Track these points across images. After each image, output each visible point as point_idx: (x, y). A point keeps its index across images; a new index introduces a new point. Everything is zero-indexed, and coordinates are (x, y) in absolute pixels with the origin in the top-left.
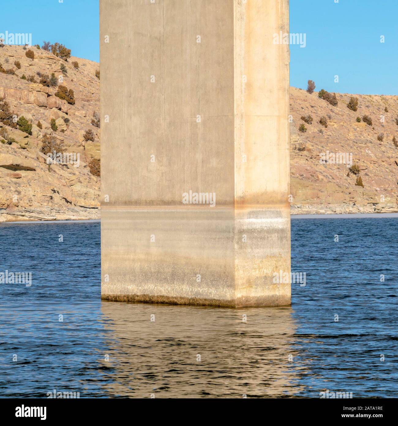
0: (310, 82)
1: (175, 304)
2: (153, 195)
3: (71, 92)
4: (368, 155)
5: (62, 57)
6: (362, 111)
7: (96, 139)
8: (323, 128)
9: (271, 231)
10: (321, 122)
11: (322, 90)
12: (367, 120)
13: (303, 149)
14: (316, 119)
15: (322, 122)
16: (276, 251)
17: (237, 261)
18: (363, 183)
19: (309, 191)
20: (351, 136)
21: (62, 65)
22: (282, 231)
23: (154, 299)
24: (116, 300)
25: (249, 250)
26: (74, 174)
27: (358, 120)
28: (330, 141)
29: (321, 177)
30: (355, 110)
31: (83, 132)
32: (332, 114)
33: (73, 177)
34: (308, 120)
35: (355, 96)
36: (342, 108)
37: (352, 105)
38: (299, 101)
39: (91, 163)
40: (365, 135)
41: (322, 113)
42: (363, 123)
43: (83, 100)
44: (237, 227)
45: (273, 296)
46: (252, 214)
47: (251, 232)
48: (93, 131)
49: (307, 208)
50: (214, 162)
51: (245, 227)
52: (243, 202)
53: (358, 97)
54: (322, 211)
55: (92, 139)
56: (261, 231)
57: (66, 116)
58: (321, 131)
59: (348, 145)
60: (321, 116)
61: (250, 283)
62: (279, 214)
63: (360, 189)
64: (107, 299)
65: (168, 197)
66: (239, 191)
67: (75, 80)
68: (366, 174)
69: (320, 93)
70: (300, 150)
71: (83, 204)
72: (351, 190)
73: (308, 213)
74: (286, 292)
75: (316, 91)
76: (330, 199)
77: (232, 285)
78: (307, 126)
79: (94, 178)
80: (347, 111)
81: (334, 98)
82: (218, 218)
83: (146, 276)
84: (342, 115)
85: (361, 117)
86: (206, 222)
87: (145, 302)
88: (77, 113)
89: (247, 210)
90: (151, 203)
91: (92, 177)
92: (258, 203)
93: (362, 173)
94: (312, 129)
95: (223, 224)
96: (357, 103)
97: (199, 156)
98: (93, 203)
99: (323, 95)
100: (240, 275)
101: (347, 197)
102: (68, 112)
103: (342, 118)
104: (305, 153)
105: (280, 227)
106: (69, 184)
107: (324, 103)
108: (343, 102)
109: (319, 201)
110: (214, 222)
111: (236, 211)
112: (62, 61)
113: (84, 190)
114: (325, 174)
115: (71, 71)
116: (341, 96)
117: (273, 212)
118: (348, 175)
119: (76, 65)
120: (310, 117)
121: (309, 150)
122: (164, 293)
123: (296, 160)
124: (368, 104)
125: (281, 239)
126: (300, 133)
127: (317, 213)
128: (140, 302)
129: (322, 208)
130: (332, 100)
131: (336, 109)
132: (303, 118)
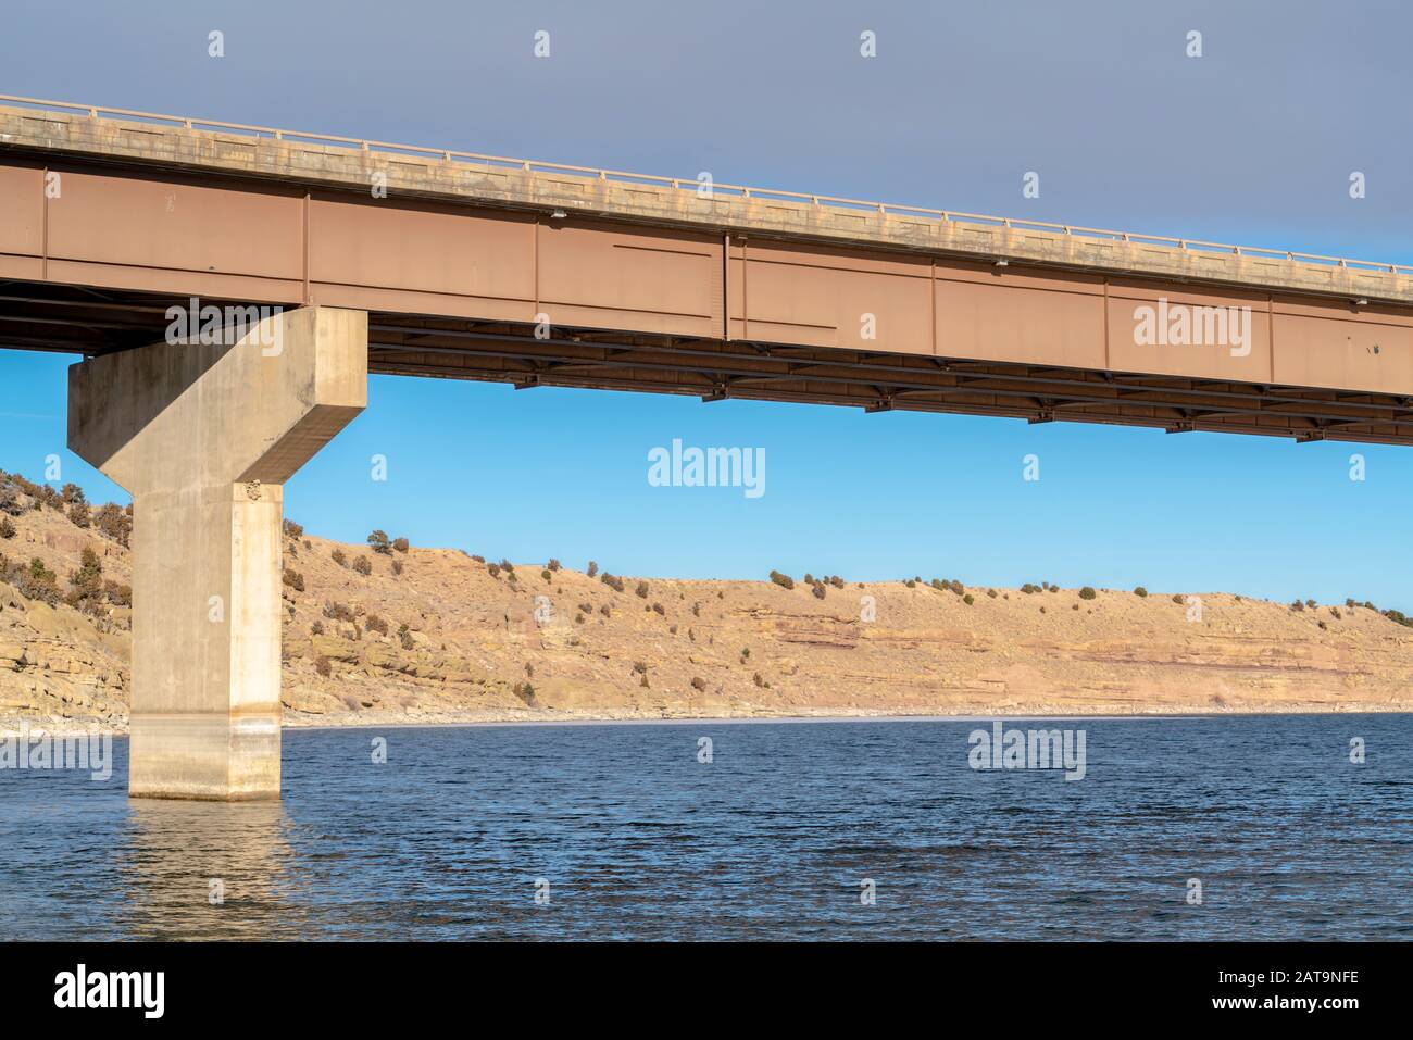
0: (591, 564)
1: (184, 799)
2: (170, 704)
3: (300, 576)
4: (657, 650)
5: (291, 536)
6: (653, 598)
7: (326, 632)
8: (604, 618)
9: (262, 736)
10: (602, 611)
11: (606, 574)
12: (659, 609)
13: (577, 644)
14: (596, 607)
15: (604, 611)
16: (267, 753)
17: (230, 762)
18: (650, 683)
19: (583, 693)
20: (638, 627)
21: (291, 545)
22: (273, 735)
23: (169, 796)
24: (141, 796)
25: (242, 752)
26: (296, 674)
27: (648, 609)
28: (613, 633)
29: (597, 676)
30: (645, 597)
31: (311, 624)
32: (616, 602)
33: (294, 677)
34: (587, 609)
35: (645, 580)
36: (629, 594)
37: (642, 591)
38: (577, 587)
39: (318, 660)
40: (655, 626)
41: (604, 601)
42: (653, 613)
43: (315, 586)
44: (232, 732)
45: (264, 791)
46: (244, 722)
47: (245, 736)
48: (323, 622)
49: (580, 713)
50: (216, 677)
51: (239, 733)
52: (237, 711)
53: (648, 581)
54: (598, 717)
55: (321, 633)
56: (254, 736)
57: (292, 606)
58: (602, 622)
59: (634, 639)
60: (603, 604)
61: (242, 781)
62: (270, 721)
63: (645, 690)
64: (133, 796)
65: (180, 707)
66: (234, 701)
67: (306, 562)
68: (654, 673)
69: (603, 577)
70: (572, 644)
71: (305, 709)
72: (633, 691)
73: (581, 719)
74: (277, 788)
75: (599, 574)
76: (608, 703)
77: (227, 783)
78: (585, 615)
79: (321, 678)
80: (635, 598)
81: (620, 582)
82: (218, 725)
83: (165, 777)
84: (629, 603)
85: (651, 606)
86: (208, 728)
87: (162, 798)
88: (306, 602)
89: (241, 718)
90: (168, 712)
91: (319, 676)
92: (251, 712)
93: (649, 671)
94: (591, 619)
95: (220, 729)
96: (647, 589)
97: (205, 672)
98: (318, 708)
99: (607, 579)
100: (233, 773)
101: (629, 700)
102: (296, 600)
103: (627, 606)
104: (579, 647)
105: (271, 732)
106: (289, 685)
107: (607, 588)
108: (631, 587)
109: (595, 704)
110: (215, 728)
111: (231, 719)
112: (291, 540)
113: (307, 692)
114: (602, 673)
115: (301, 553)
116: (629, 580)
117: (264, 719)
118: (632, 674)
119: (308, 545)
120: (588, 605)
121: (584, 645)
122: (165, 790)
123: (569, 656)
124: (661, 590)
125: (272, 742)
126: (576, 624)
127: (592, 719)
128: (158, 798)
129: (597, 714)
130: (617, 585)
131: (621, 596)
132: (581, 607)
